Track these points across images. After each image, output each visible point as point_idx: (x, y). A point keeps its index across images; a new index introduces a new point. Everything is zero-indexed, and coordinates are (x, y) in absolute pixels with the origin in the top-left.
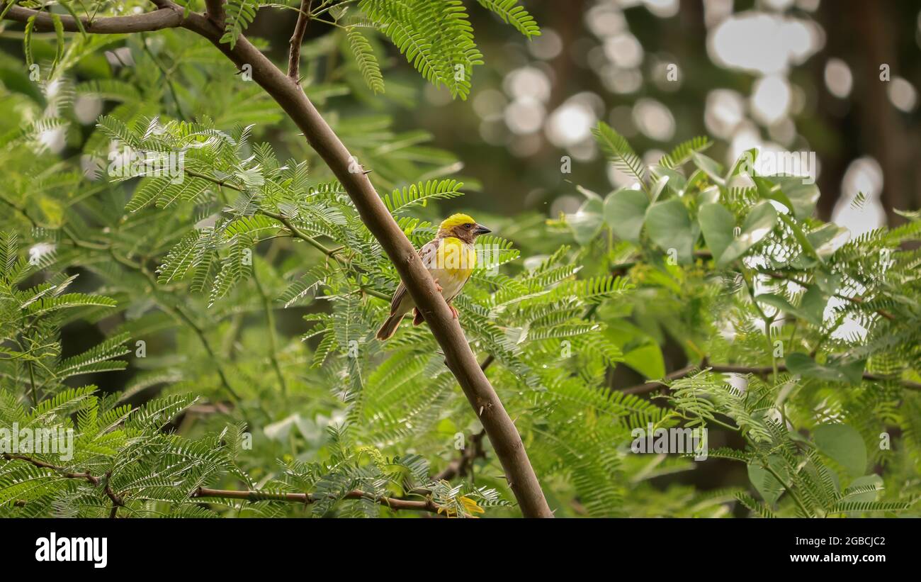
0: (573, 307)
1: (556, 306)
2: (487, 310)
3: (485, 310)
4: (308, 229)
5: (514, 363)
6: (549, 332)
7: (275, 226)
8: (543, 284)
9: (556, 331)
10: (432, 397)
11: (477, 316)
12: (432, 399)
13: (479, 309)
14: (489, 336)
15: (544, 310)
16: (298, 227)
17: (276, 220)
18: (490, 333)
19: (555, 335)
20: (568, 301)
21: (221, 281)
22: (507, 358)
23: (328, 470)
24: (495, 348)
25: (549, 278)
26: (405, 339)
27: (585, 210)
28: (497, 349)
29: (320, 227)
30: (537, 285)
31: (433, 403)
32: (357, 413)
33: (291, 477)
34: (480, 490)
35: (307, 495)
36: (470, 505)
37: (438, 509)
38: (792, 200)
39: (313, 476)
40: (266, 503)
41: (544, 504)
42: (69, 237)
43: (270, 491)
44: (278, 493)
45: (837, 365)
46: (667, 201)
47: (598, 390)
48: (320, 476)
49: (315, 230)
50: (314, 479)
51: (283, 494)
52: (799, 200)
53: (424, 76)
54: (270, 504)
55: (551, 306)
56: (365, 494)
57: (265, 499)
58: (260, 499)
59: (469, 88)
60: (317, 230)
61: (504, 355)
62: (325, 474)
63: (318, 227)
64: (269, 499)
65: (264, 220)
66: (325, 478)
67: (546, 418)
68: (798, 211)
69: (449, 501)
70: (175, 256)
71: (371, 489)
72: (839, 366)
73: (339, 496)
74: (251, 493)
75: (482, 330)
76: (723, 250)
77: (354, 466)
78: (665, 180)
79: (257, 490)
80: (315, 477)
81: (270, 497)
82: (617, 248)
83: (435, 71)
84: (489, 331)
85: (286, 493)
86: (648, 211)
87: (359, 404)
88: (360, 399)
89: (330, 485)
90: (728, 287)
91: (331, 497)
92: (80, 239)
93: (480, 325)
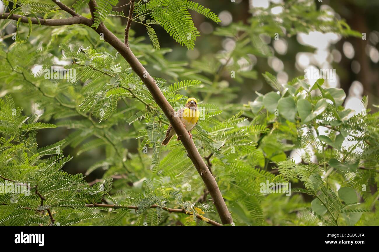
0: (244, 135)
1: (237, 133)
2: (207, 132)
3: (206, 131)
4: (140, 96)
5: (218, 154)
6: (233, 143)
7: (127, 93)
8: (232, 124)
9: (236, 143)
10: (189, 167)
11: (204, 134)
12: (189, 168)
13: (204, 131)
14: (208, 142)
15: (232, 135)
16: (136, 94)
17: (127, 91)
18: (209, 141)
19: (236, 145)
20: (241, 131)
21: (105, 113)
22: (215, 152)
23: (144, 197)
24: (211, 147)
25: (234, 123)
26: (178, 144)
27: (258, 101)
28: (211, 148)
29: (145, 95)
30: (229, 124)
31: (189, 170)
32: (156, 169)
33: (130, 200)
34: (202, 205)
35: (136, 206)
36: (199, 211)
37: (186, 212)
38: (335, 99)
39: (138, 199)
40: (121, 209)
41: (227, 210)
42: (59, 102)
43: (122, 205)
44: (125, 206)
45: (348, 164)
46: (287, 98)
47: (255, 169)
48: (141, 199)
49: (143, 96)
50: (139, 200)
51: (127, 206)
52: (338, 99)
53: (177, 42)
54: (122, 210)
55: (235, 133)
56: (158, 206)
57: (120, 208)
58: (118, 208)
59: (194, 46)
60: (144, 96)
61: (214, 150)
62: (143, 198)
63: (144, 95)
64: (122, 208)
65: (123, 91)
66: (143, 200)
67: (235, 179)
68: (337, 103)
69: (190, 209)
70: (86, 100)
71: (160, 204)
72: (349, 165)
73: (148, 207)
74: (115, 206)
75: (206, 140)
76: (306, 117)
77: (154, 195)
78: (287, 89)
79: (117, 205)
80: (139, 199)
81: (122, 207)
82: (270, 116)
83: (181, 39)
84: (208, 140)
85: (128, 206)
86: (279, 101)
87: (157, 165)
88: (157, 163)
89: (144, 202)
90: (309, 132)
91: (145, 207)
92: (63, 103)
93: (205, 138)
